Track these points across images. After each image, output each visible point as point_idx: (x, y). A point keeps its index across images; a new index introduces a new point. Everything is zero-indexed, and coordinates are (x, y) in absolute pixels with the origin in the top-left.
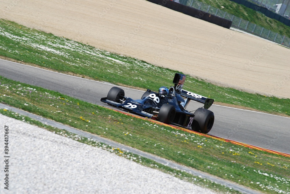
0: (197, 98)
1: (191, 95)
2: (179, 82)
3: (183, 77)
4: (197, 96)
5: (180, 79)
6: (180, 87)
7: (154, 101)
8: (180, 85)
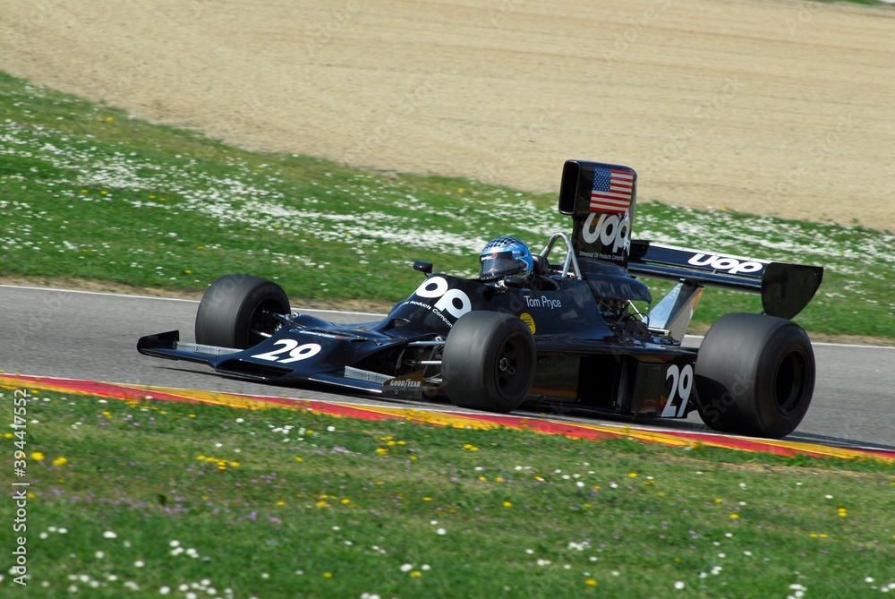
0: (739, 273)
1: (709, 266)
2: (592, 205)
3: (613, 175)
4: (741, 262)
5: (591, 187)
6: (609, 230)
7: (439, 311)
8: (603, 216)
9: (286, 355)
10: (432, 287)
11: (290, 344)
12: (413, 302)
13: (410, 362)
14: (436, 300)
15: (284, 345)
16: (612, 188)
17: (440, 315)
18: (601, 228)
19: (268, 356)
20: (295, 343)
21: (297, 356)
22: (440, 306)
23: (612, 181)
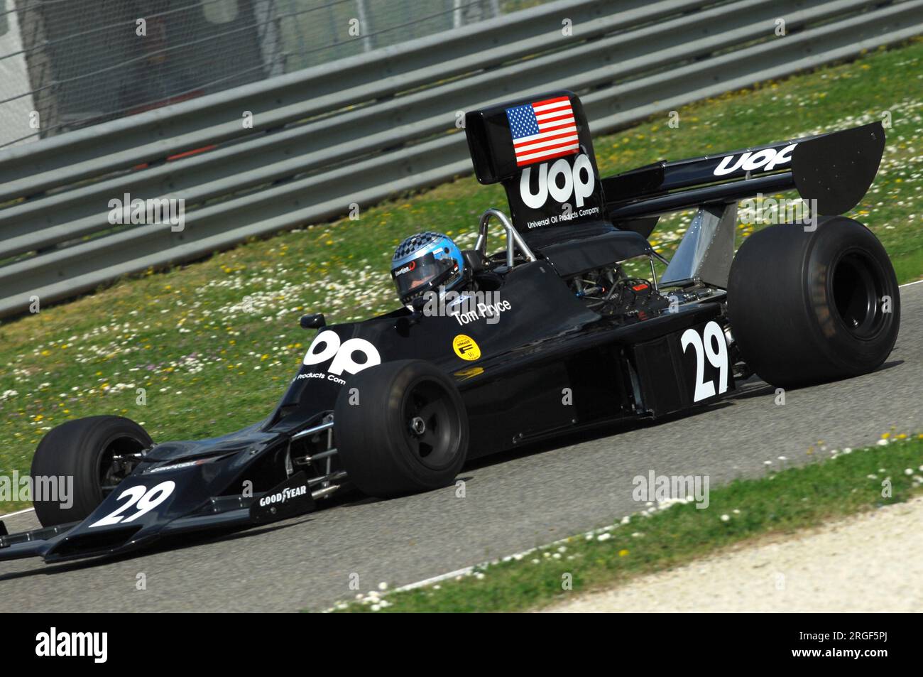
1: (740, 170)
5: (510, 137)
6: (560, 181)
7: (336, 376)
8: (543, 168)
9: (133, 509)
10: (321, 347)
11: (137, 492)
12: (301, 376)
13: (304, 460)
14: (329, 362)
15: (129, 497)
16: (541, 127)
17: (339, 381)
18: (547, 183)
19: (111, 520)
20: (142, 488)
21: (146, 506)
22: (335, 369)
23: (539, 118)
